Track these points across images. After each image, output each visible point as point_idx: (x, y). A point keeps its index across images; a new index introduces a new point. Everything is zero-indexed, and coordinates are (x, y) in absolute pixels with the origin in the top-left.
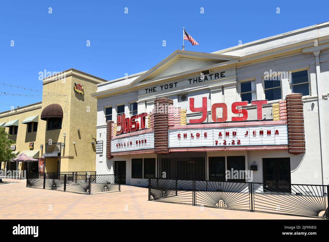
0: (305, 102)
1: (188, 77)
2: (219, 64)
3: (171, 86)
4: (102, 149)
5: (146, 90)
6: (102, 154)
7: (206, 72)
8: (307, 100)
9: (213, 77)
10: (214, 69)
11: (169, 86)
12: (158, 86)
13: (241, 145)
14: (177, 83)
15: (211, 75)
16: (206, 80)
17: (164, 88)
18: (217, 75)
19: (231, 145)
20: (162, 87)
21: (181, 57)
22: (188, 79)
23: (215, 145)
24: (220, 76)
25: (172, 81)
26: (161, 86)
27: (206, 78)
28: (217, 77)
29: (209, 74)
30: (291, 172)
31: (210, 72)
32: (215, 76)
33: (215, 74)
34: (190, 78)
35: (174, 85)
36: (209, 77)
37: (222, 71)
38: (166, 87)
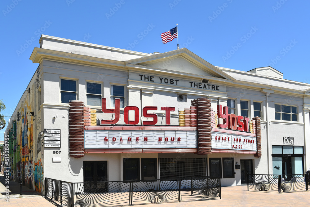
0: (262, 124)
1: (190, 79)
2: (220, 79)
3: (172, 82)
4: (59, 142)
5: (141, 76)
6: (60, 150)
7: (206, 81)
8: (263, 123)
9: (211, 87)
10: (212, 80)
11: (169, 82)
12: (155, 76)
13: (242, 149)
14: (178, 81)
15: (209, 85)
16: (205, 88)
17: (163, 81)
18: (213, 87)
19: (238, 149)
20: (161, 80)
21: (181, 55)
22: (189, 81)
23: (232, 149)
24: (215, 88)
25: (173, 77)
26: (160, 78)
27: (205, 87)
28: (213, 88)
29: (207, 84)
30: (255, 169)
31: (209, 83)
32: (212, 87)
33: (212, 86)
34: (192, 81)
35: (175, 82)
36: (207, 87)
37: (217, 84)
38: (166, 81)
